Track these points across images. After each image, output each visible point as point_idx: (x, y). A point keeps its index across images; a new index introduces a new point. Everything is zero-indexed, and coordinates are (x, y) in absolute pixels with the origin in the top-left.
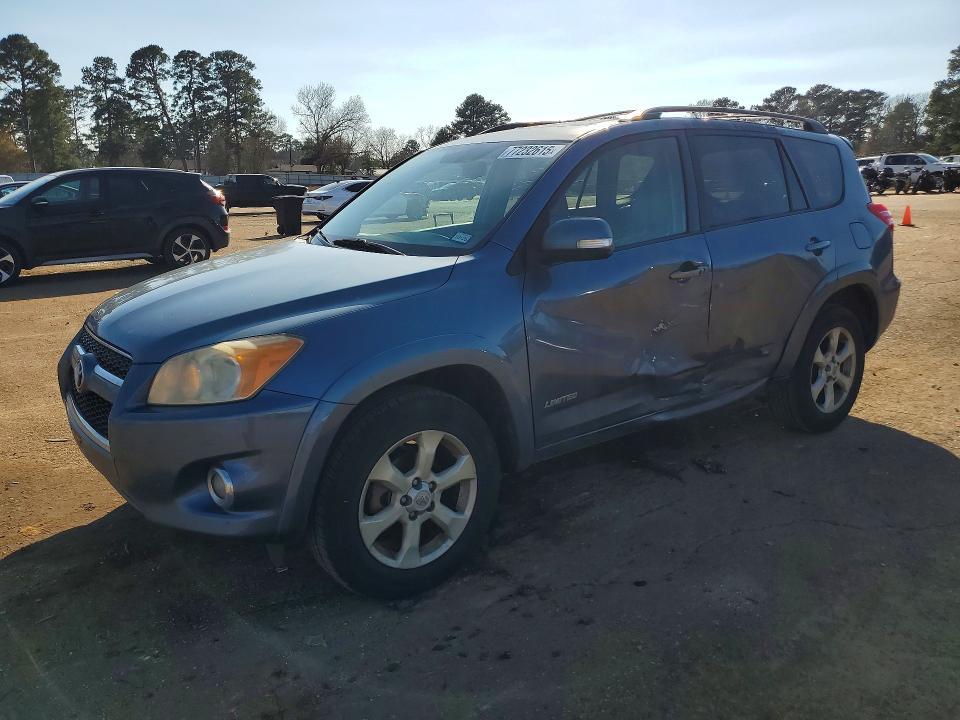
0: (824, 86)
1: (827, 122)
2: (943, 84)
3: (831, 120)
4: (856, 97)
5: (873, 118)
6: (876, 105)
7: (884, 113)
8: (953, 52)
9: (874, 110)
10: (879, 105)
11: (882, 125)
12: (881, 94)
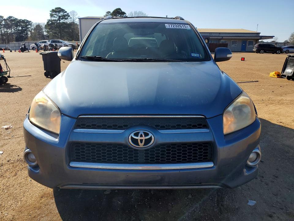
0: (12, 17)
1: (15, 29)
2: (49, 20)
3: (16, 28)
4: (23, 21)
5: (30, 29)
6: (30, 25)
7: (33, 27)
8: (50, 11)
9: (29, 26)
10: (31, 25)
11: (33, 31)
12: (30, 21)
